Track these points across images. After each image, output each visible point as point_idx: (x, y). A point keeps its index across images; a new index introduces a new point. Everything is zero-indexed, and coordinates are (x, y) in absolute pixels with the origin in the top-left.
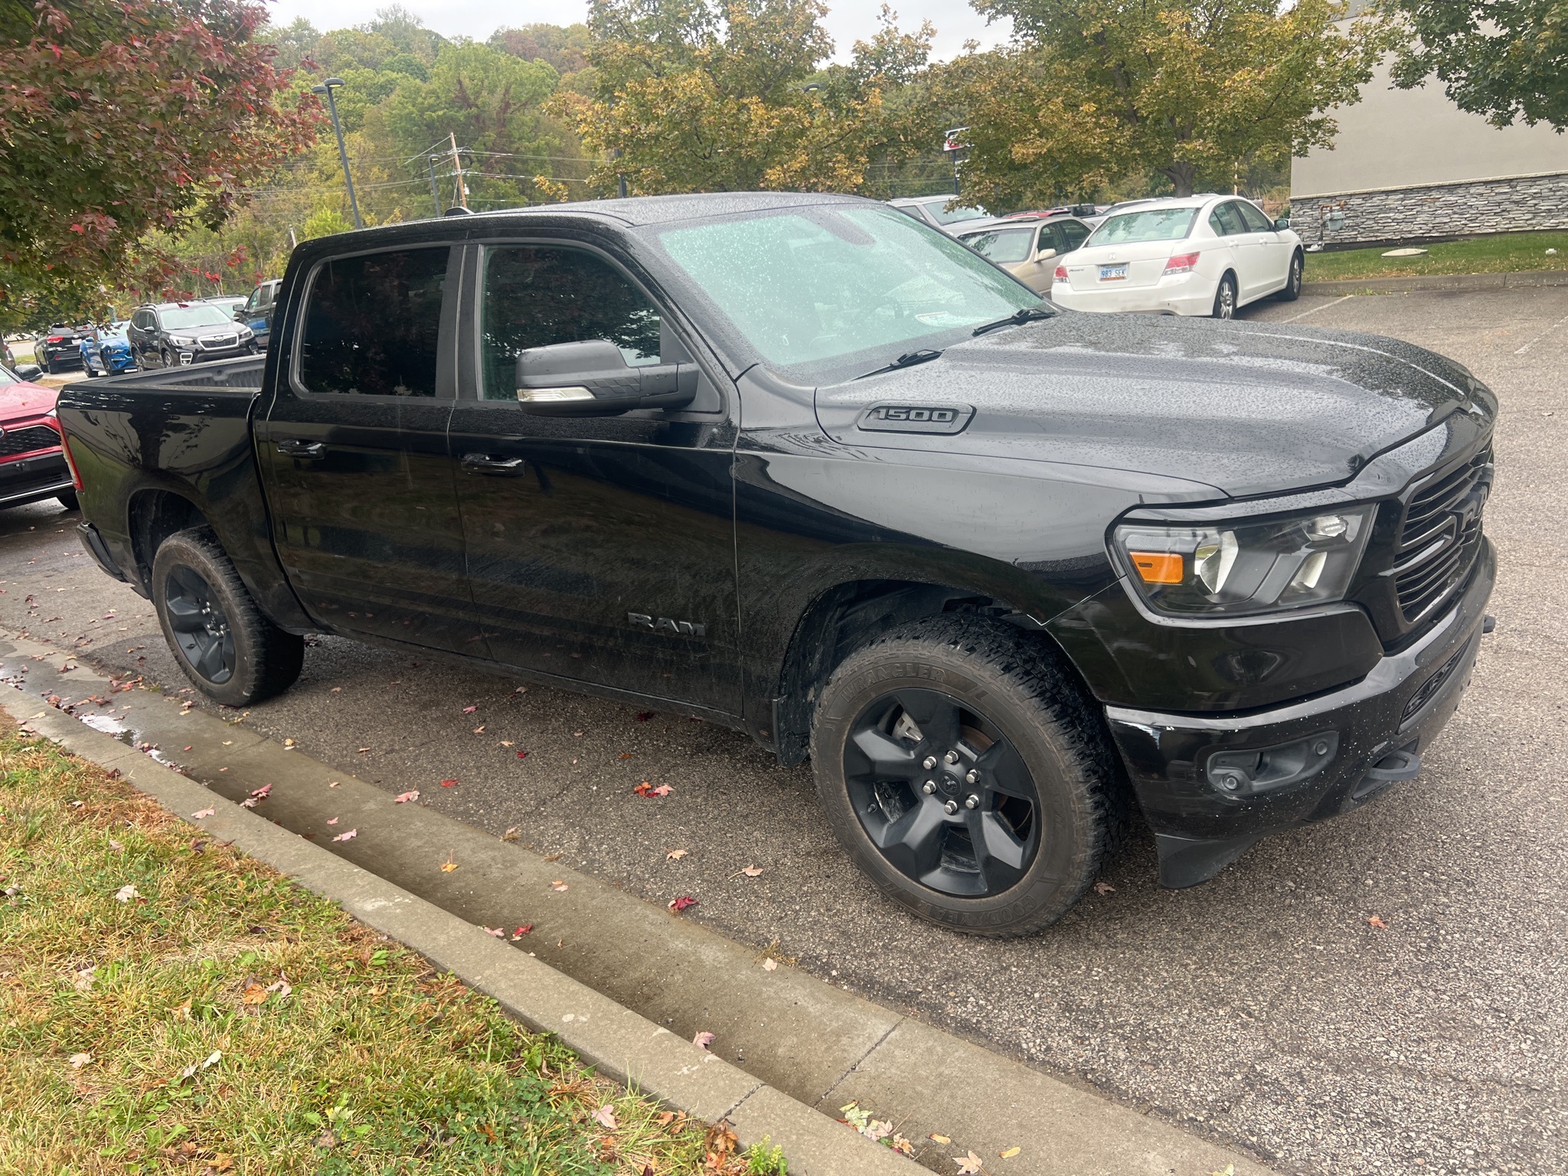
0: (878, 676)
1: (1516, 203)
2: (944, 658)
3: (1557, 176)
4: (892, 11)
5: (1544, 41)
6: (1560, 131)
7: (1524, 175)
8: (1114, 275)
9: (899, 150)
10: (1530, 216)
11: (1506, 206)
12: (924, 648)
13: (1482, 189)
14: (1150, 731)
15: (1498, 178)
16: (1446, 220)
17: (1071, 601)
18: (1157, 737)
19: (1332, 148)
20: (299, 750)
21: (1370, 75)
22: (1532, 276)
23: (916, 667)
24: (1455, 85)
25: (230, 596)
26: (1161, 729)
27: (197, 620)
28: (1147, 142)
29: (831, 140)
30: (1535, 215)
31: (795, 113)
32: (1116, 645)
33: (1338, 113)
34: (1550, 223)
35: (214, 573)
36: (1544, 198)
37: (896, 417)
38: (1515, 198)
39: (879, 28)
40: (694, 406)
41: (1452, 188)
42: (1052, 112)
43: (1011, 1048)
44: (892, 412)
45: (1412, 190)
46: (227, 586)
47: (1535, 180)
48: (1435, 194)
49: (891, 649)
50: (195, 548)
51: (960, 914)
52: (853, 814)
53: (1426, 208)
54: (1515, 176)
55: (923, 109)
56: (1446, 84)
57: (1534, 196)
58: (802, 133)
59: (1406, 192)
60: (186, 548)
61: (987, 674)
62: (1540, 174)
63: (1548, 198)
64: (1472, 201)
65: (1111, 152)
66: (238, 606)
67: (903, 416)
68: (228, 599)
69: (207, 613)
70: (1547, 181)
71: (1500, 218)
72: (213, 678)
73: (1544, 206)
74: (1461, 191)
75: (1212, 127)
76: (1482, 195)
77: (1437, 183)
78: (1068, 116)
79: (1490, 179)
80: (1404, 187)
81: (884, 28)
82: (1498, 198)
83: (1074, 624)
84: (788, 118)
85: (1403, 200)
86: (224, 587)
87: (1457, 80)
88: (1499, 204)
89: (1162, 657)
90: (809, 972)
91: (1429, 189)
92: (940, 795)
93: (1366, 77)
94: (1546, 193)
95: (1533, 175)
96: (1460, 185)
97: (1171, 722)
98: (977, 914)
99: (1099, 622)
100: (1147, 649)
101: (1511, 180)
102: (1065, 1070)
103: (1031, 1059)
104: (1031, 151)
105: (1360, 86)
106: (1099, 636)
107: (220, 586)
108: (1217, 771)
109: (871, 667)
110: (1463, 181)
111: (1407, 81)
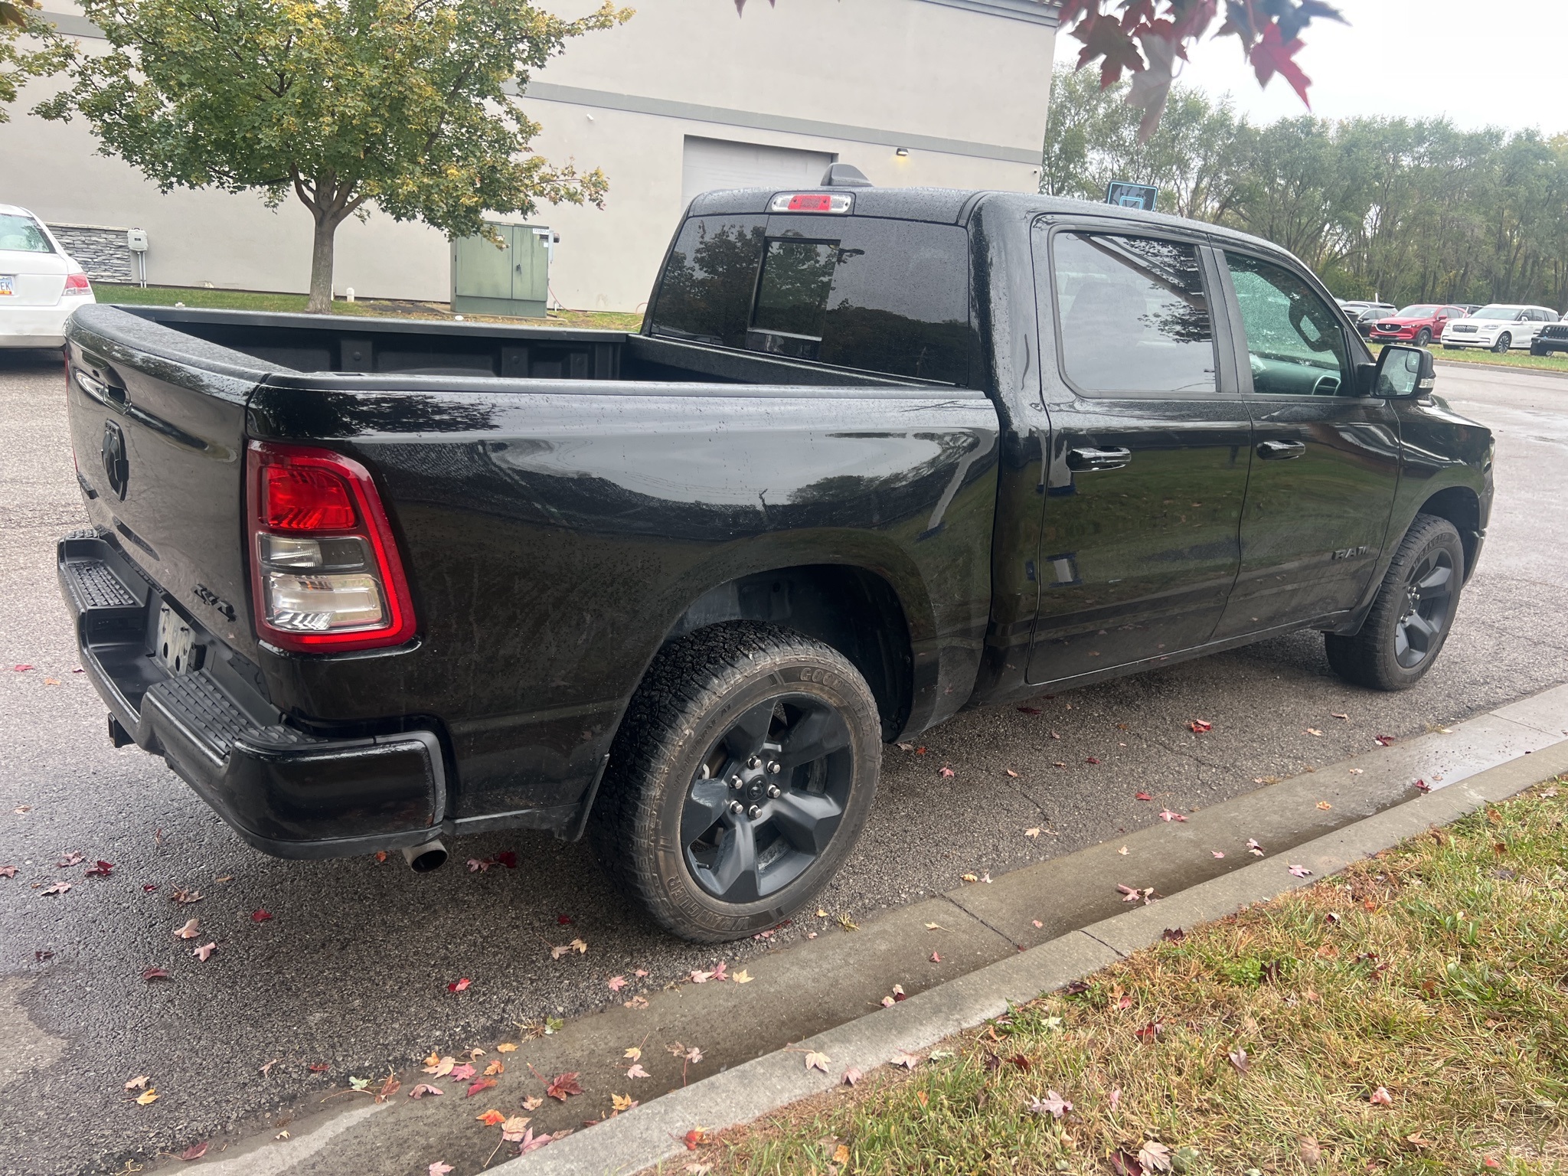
72: (761, 892)
111: (53, 111)
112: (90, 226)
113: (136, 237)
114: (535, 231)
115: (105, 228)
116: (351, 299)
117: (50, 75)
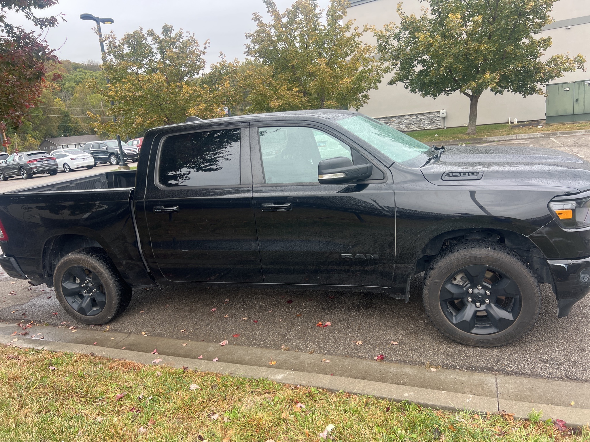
0: (458, 263)
1: (418, 121)
2: (486, 253)
3: (429, 113)
4: (224, 54)
5: (442, 71)
6: (434, 99)
7: (420, 113)
8: (322, 145)
9: (230, 103)
10: (423, 125)
11: (416, 122)
12: (477, 251)
13: (408, 117)
14: (564, 266)
15: (412, 113)
16: (398, 127)
17: (538, 228)
18: (566, 267)
19: (367, 104)
20: (152, 336)
21: (381, 81)
22: (439, 143)
23: (475, 258)
24: (407, 84)
25: (107, 276)
26: (568, 265)
27: (78, 290)
28: (312, 101)
29: (210, 99)
30: (424, 125)
31: (197, 89)
32: (554, 240)
33: (371, 93)
34: (429, 127)
35: (99, 267)
36: (426, 120)
37: (456, 176)
38: (418, 119)
39: (220, 60)
40: (370, 178)
41: (399, 117)
42: (283, 90)
43: (538, 376)
44: (454, 174)
45: (387, 118)
46: (105, 272)
47: (423, 114)
48: (394, 119)
49: (463, 253)
50: (87, 257)
51: (489, 340)
52: (443, 314)
53: (392, 123)
54: (417, 113)
55: (237, 89)
56: (404, 84)
57: (423, 119)
58: (199, 96)
59: (385, 118)
60: (81, 258)
61: (503, 256)
62: (424, 112)
63: (427, 119)
64: (406, 121)
65: (301, 105)
66: (111, 280)
67: (459, 175)
68: (106, 277)
69: (84, 286)
70: (426, 114)
71: (414, 126)
72: (88, 314)
73: (427, 122)
74: (402, 118)
75: (334, 97)
76: (408, 119)
77: (394, 115)
78: (288, 92)
79: (410, 114)
80: (385, 116)
81: (221, 60)
82: (413, 120)
83: (539, 235)
84: (195, 91)
85: (384, 121)
86: (104, 272)
87: (407, 83)
88: (413, 122)
89: (569, 241)
90: (449, 369)
91: (392, 117)
92: (474, 302)
93: (380, 81)
94: (427, 118)
95: (422, 112)
96: (401, 116)
97: (571, 262)
98: (496, 339)
99: (548, 233)
100: (564, 240)
101: (416, 114)
102: (562, 378)
103: (548, 377)
104: (277, 104)
105: (378, 84)
106: (548, 238)
107: (102, 272)
108: (582, 276)
109: (456, 260)
110: (402, 115)
111: (392, 83)
112: (430, 111)
113: (443, 112)
114: (586, 83)
115: (434, 111)
116: (516, 123)
117: (390, 72)
